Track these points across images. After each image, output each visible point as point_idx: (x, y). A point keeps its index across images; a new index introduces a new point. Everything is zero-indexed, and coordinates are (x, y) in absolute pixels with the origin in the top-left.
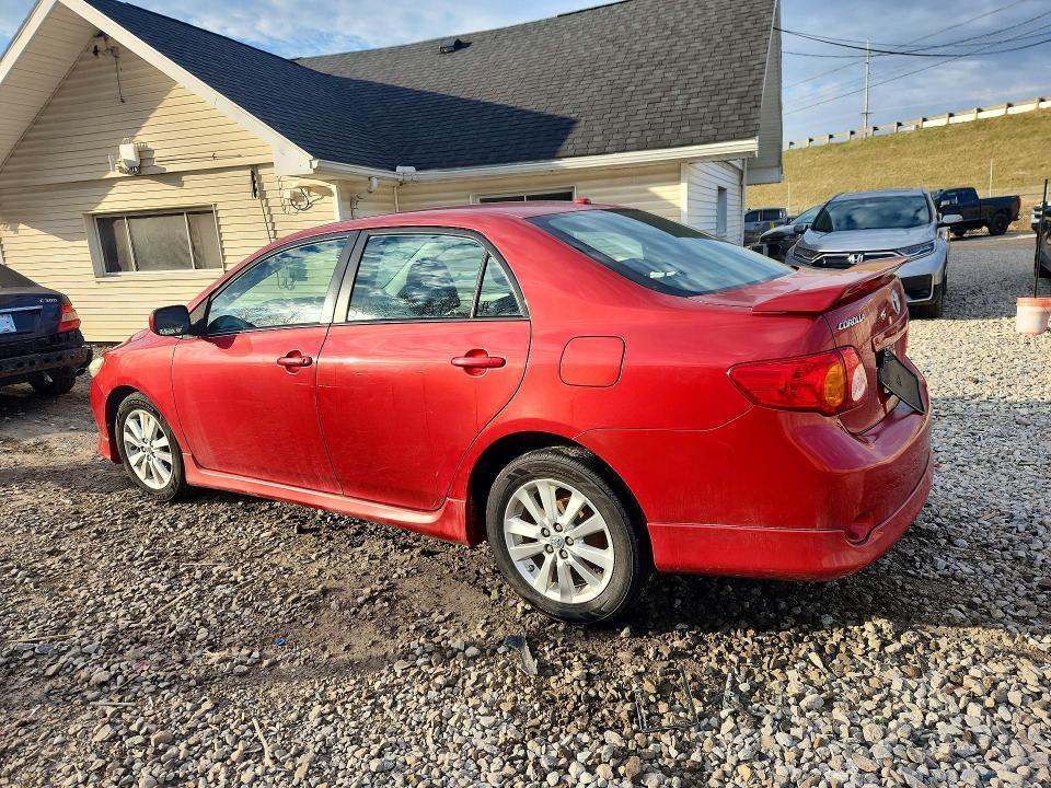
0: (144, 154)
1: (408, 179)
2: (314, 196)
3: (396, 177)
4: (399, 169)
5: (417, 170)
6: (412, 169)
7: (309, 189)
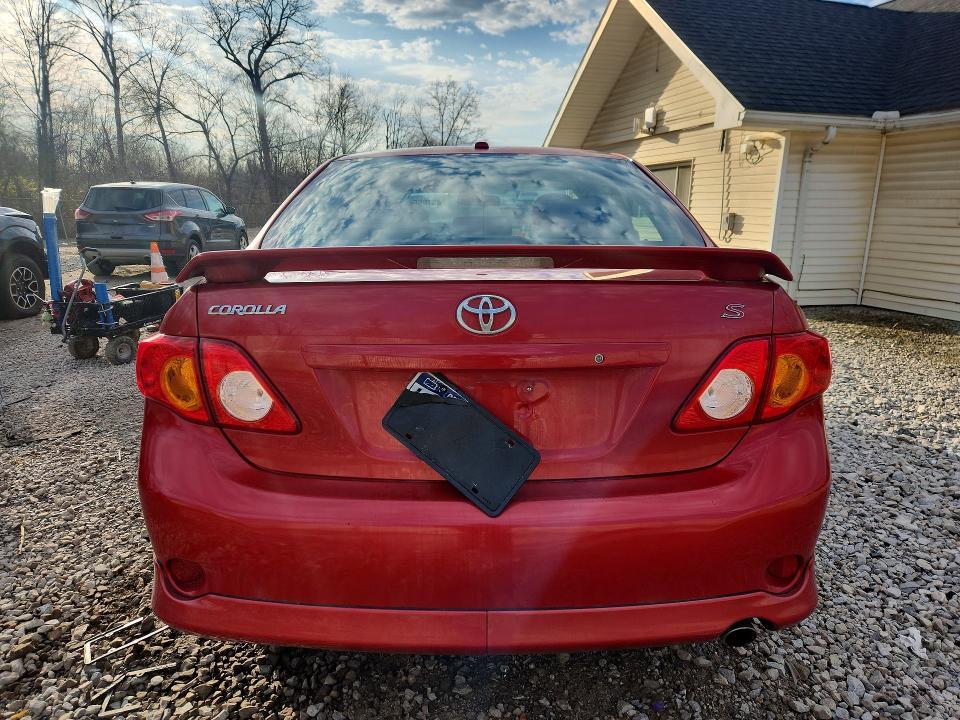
0: (659, 116)
1: (890, 126)
2: (767, 148)
3: (872, 124)
4: (878, 115)
5: (902, 115)
6: (896, 114)
7: (763, 142)
